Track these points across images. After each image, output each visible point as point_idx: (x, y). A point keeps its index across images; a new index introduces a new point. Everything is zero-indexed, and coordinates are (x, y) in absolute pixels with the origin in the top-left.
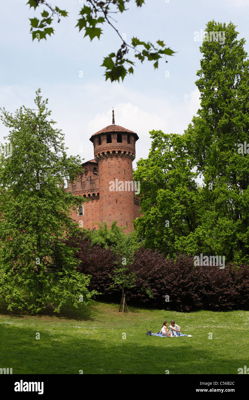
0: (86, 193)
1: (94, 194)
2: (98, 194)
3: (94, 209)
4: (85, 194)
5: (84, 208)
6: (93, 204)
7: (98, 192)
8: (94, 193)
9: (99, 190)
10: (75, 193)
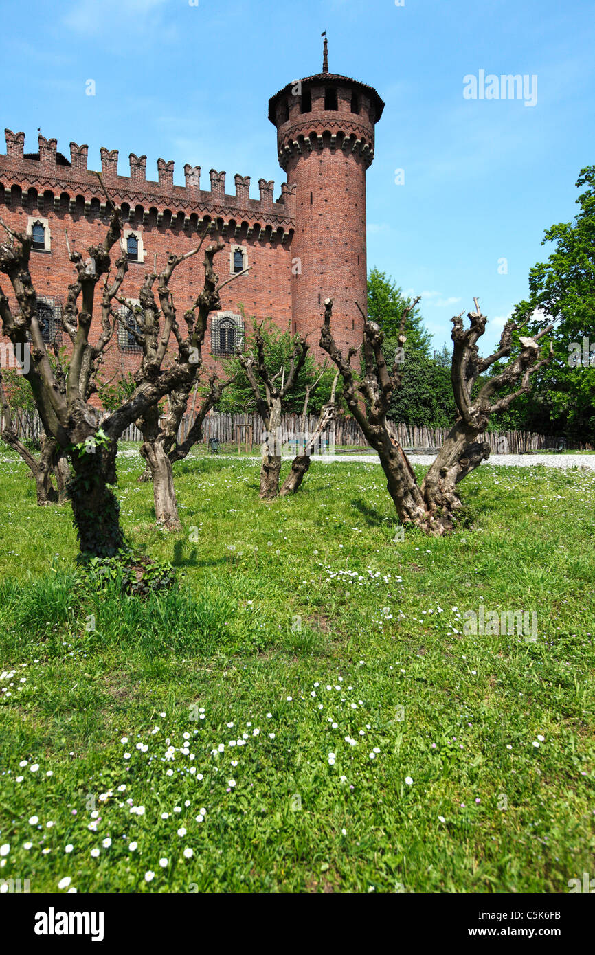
0: (262, 220)
1: (280, 230)
2: (291, 231)
3: (273, 265)
4: (259, 222)
5: (249, 257)
6: (272, 252)
7: (291, 226)
8: (281, 225)
9: (294, 222)
10: (235, 213)
